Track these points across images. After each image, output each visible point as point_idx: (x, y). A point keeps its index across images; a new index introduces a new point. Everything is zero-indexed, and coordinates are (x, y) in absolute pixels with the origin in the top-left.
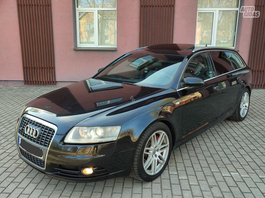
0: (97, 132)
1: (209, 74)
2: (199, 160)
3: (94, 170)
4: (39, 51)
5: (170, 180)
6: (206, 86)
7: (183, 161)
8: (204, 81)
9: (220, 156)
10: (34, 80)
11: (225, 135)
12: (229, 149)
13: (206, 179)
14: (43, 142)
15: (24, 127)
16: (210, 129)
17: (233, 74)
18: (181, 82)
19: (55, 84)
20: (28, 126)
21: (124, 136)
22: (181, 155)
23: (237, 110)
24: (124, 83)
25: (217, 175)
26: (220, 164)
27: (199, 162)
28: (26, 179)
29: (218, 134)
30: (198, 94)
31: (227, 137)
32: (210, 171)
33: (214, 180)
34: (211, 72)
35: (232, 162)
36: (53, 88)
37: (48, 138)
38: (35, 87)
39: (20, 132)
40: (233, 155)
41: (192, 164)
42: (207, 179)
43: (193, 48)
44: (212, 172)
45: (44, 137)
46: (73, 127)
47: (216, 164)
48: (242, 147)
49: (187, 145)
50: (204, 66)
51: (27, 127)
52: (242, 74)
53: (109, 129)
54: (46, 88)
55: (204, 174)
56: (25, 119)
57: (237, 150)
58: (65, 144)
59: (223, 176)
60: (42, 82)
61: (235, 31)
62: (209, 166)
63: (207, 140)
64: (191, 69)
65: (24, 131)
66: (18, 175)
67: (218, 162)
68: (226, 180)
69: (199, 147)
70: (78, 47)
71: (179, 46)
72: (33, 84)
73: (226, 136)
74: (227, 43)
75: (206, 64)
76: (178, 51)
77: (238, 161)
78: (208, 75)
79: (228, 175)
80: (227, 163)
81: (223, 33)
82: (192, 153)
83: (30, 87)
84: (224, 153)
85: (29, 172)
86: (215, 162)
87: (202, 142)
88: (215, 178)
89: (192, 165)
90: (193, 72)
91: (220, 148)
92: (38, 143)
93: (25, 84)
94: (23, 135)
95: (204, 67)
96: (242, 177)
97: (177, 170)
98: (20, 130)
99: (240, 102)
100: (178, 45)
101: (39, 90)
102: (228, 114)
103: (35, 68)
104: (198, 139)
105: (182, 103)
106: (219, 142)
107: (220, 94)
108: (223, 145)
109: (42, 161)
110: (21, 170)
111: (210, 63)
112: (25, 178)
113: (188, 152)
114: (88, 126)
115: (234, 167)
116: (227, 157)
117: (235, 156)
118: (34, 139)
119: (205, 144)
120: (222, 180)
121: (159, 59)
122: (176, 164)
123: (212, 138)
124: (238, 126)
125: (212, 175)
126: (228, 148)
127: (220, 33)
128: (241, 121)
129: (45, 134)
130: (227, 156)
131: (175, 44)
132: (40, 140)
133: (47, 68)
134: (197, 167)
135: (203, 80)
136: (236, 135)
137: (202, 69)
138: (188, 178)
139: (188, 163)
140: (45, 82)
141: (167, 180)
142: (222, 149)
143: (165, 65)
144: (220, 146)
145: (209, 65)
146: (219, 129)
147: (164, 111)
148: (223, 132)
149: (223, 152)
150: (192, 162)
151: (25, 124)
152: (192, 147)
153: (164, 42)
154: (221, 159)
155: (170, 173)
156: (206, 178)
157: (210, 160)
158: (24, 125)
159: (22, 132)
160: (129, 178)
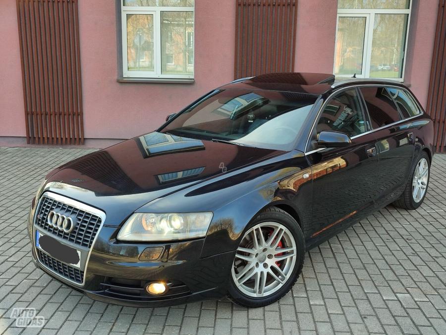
0: (173, 222)
1: (360, 125)
2: (344, 275)
3: (167, 287)
4: (55, 84)
5: (294, 305)
6: (355, 146)
7: (316, 275)
8: (352, 138)
9: (379, 267)
10: (45, 136)
11: (387, 232)
12: (394, 256)
13: (356, 305)
14: (80, 239)
15: (47, 213)
16: (360, 223)
17: (402, 127)
18: (311, 140)
19: (83, 144)
20: (54, 212)
21: (216, 230)
22: (312, 266)
23: (408, 190)
24: (214, 141)
25: (374, 299)
26: (378, 280)
27: (344, 277)
28: (48, 305)
29: (374, 232)
30: (339, 162)
31: (391, 236)
32: (362, 292)
33: (369, 305)
34: (362, 122)
35: (399, 277)
36: (79, 150)
37: (90, 233)
38: (47, 149)
39: (39, 224)
40: (401, 266)
41: (331, 280)
42: (358, 305)
43: (332, 80)
44: (366, 293)
45: (83, 231)
46: (133, 213)
47: (372, 280)
48: (416, 252)
49: (321, 249)
50: (351, 111)
51: (52, 215)
52: (416, 127)
53: (193, 217)
54: (66, 150)
55: (352, 296)
56: (46, 201)
57: (408, 258)
58: (118, 242)
59: (384, 300)
60: (60, 139)
61: (404, 51)
62: (360, 283)
63: (356, 241)
64: (329, 118)
65: (47, 221)
66: (35, 298)
67: (375, 278)
68: (389, 306)
69: (343, 252)
70: (124, 76)
71: (305, 77)
72: (44, 143)
73: (388, 234)
74: (389, 70)
75: (354, 108)
76: (303, 86)
77: (409, 275)
78: (358, 127)
79: (392, 299)
80: (391, 279)
81: (382, 51)
82: (331, 263)
83: (38, 149)
84: (386, 262)
85: (53, 293)
86: (371, 278)
87: (347, 245)
88: (370, 303)
89: (332, 282)
90: (332, 122)
91: (379, 253)
92: (71, 240)
93: (29, 143)
94: (45, 228)
95: (351, 113)
96: (416, 302)
97: (306, 291)
98: (39, 220)
99: (413, 175)
100: (303, 75)
101: (55, 153)
102: (393, 197)
103: (46, 115)
104: (340, 240)
105: (314, 176)
106: (376, 245)
107: (377, 160)
108: (384, 250)
109: (78, 270)
110: (39, 290)
111: (360, 106)
112: (46, 303)
113: (323, 260)
114: (157, 212)
115: (403, 285)
116: (392, 269)
117: (404, 268)
118: (65, 233)
119: (352, 248)
120: (382, 306)
121: (270, 100)
122: (304, 281)
123: (364, 237)
124: (409, 218)
125: (365, 298)
126: (391, 254)
127: (377, 53)
128: (415, 209)
129: (84, 226)
130: (390, 267)
131: (299, 74)
132: (76, 235)
133: (69, 115)
134: (340, 285)
135: (349, 137)
136: (406, 233)
137: (347, 116)
138: (325, 302)
139: (324, 279)
140: (64, 139)
141: (289, 306)
142: (382, 256)
143: (282, 110)
144: (378, 250)
145: (359, 109)
146: (377, 222)
147: (284, 188)
148: (384, 228)
149: (384, 261)
150: (332, 278)
151: (48, 209)
152: (331, 252)
153: (278, 69)
154: (380, 272)
155: (294, 296)
156: (355, 303)
157: (362, 274)
158: (47, 211)
159: (43, 222)
160: (225, 304)
